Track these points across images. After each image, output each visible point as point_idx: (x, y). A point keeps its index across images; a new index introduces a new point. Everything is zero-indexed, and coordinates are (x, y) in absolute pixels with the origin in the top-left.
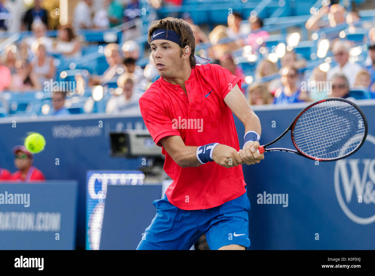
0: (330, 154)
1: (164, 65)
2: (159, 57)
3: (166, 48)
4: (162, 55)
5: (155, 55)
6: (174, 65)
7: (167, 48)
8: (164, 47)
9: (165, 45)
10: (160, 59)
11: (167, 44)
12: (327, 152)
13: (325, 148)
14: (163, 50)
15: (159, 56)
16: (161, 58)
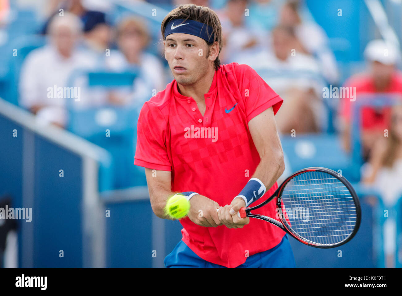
0: (318, 238)
1: (185, 69)
2: (181, 58)
3: (190, 46)
4: (184, 55)
5: (175, 55)
6: (197, 69)
7: (192, 46)
8: (188, 44)
9: (189, 43)
10: (180, 60)
11: (192, 42)
12: (316, 234)
13: (314, 230)
14: (185, 49)
15: (180, 56)
16: (182, 60)
